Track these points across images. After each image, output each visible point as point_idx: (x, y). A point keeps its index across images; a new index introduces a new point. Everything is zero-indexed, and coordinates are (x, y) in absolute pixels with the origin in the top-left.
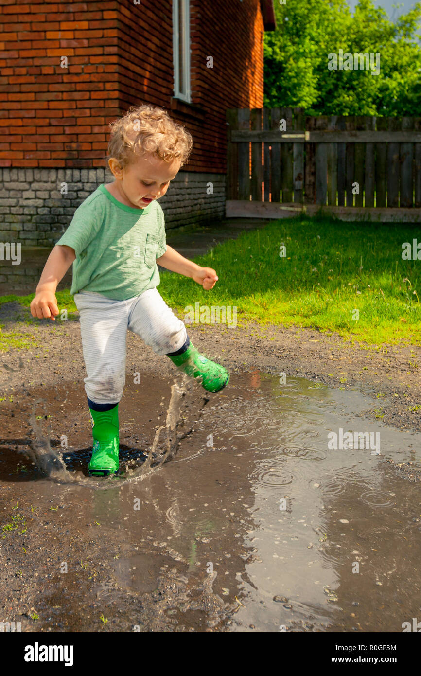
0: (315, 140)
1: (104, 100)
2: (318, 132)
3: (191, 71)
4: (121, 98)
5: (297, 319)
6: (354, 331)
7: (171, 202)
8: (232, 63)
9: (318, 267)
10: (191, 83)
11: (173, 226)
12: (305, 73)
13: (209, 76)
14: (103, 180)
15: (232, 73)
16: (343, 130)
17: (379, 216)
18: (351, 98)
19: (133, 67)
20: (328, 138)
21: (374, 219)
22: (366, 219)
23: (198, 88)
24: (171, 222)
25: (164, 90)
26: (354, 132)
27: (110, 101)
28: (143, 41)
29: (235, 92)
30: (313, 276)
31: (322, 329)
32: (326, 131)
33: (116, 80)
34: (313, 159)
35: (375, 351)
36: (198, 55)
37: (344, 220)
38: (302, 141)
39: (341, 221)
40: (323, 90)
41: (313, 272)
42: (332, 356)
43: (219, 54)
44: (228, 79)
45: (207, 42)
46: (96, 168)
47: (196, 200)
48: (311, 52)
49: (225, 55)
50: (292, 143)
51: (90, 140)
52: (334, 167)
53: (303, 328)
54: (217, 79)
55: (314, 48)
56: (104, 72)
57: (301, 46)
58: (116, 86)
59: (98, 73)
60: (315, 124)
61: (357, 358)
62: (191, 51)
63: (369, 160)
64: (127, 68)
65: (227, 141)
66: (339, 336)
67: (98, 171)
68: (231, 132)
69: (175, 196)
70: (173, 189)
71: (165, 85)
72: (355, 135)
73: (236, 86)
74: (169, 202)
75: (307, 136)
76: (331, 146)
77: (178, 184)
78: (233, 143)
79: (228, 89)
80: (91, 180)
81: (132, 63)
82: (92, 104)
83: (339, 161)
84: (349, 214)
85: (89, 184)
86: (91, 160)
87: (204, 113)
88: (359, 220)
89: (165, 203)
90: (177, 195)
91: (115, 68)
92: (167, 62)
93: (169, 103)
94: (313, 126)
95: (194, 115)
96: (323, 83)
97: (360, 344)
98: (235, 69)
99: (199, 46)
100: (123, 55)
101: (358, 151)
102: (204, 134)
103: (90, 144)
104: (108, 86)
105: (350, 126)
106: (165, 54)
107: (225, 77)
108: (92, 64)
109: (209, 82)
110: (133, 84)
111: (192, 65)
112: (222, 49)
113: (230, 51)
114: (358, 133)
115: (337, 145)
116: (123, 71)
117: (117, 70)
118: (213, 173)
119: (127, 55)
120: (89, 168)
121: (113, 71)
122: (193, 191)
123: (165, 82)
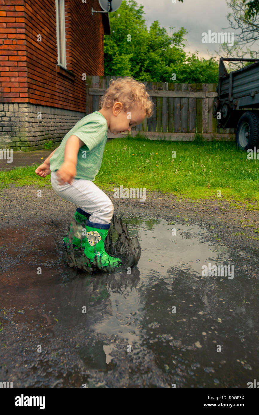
1: (18, 61)
3: (67, 51)
4: (28, 61)
6: (181, 193)
7: (57, 126)
8: (88, 50)
9: (150, 160)
10: (67, 58)
11: (58, 140)
12: (125, 62)
13: (76, 56)
14: (18, 110)
15: (89, 56)
16: (151, 90)
17: (170, 137)
21: (167, 139)
22: (163, 139)
23: (71, 62)
24: (57, 138)
25: (52, 60)
26: (157, 91)
27: (21, 62)
28: (40, 28)
29: (90, 67)
31: (163, 192)
33: (25, 50)
36: (70, 42)
37: (151, 139)
39: (150, 140)
40: (134, 71)
42: (174, 207)
43: (81, 43)
44: (86, 59)
45: (75, 35)
46: (13, 103)
47: (70, 126)
49: (85, 44)
51: (9, 86)
54: (81, 58)
56: (17, 44)
58: (25, 53)
59: (13, 45)
61: (189, 207)
62: (66, 40)
63: (165, 107)
64: (31, 43)
65: (86, 94)
66: (174, 195)
67: (15, 105)
68: (88, 89)
69: (59, 123)
70: (58, 119)
71: (53, 57)
72: (157, 93)
73: (91, 64)
74: (56, 126)
77: (61, 116)
78: (90, 95)
79: (86, 65)
80: (10, 111)
82: (10, 64)
84: (154, 136)
85: (9, 113)
86: (10, 98)
87: (74, 76)
88: (159, 139)
89: (53, 126)
90: (60, 122)
91: (24, 42)
92: (54, 44)
93: (55, 68)
95: (69, 77)
96: (133, 68)
97: (188, 200)
98: (90, 53)
99: (70, 37)
100: (28, 35)
101: (159, 102)
102: (75, 89)
103: (9, 88)
104: (20, 53)
105: (154, 88)
106: (52, 38)
107: (85, 57)
108: (9, 39)
109: (76, 59)
110: (35, 54)
111: (67, 48)
112: (83, 41)
113: (87, 43)
114: (159, 91)
116: (29, 45)
117: (25, 44)
118: (79, 112)
119: (31, 35)
120: (9, 103)
121: (22, 44)
122: (68, 121)
123: (52, 55)
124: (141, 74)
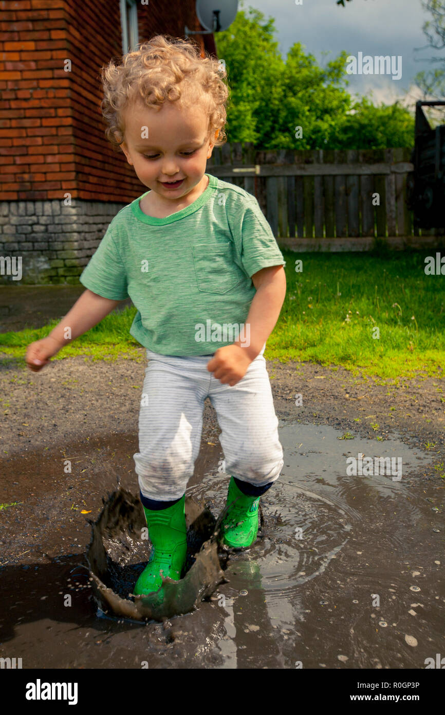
0: (265, 174)
1: (57, 127)
2: (267, 166)
4: (74, 125)
5: (292, 352)
6: (360, 364)
9: (296, 295)
12: (245, 116)
14: (59, 213)
16: (292, 163)
17: (329, 246)
18: (288, 139)
19: (85, 93)
20: (277, 171)
21: (324, 249)
22: (316, 250)
26: (302, 165)
27: (62, 129)
30: (294, 305)
31: (324, 362)
32: (275, 164)
33: (68, 106)
34: (264, 192)
35: (394, 387)
38: (253, 175)
40: (261, 132)
41: (293, 300)
42: (347, 396)
46: (51, 200)
48: (248, 95)
50: (243, 177)
51: (44, 170)
52: (284, 200)
53: (301, 362)
55: (250, 92)
56: (55, 98)
57: (238, 90)
58: (69, 112)
59: (48, 98)
60: (265, 158)
61: (376, 396)
63: (318, 192)
64: (79, 94)
66: (346, 370)
67: (54, 203)
72: (304, 169)
75: (258, 170)
76: (281, 179)
80: (46, 213)
81: (85, 89)
82: (43, 131)
83: (289, 194)
84: (300, 245)
85: (45, 218)
86: (45, 192)
88: (310, 251)
91: (67, 93)
94: (262, 160)
96: (260, 126)
97: (374, 379)
100: (75, 80)
101: (307, 184)
103: (43, 175)
104: (60, 112)
105: (298, 160)
108: (42, 89)
110: (86, 111)
114: (306, 166)
115: (286, 179)
116: (75, 96)
117: (69, 95)
119: (78, 80)
120: (43, 200)
121: (64, 95)
124: (273, 136)
